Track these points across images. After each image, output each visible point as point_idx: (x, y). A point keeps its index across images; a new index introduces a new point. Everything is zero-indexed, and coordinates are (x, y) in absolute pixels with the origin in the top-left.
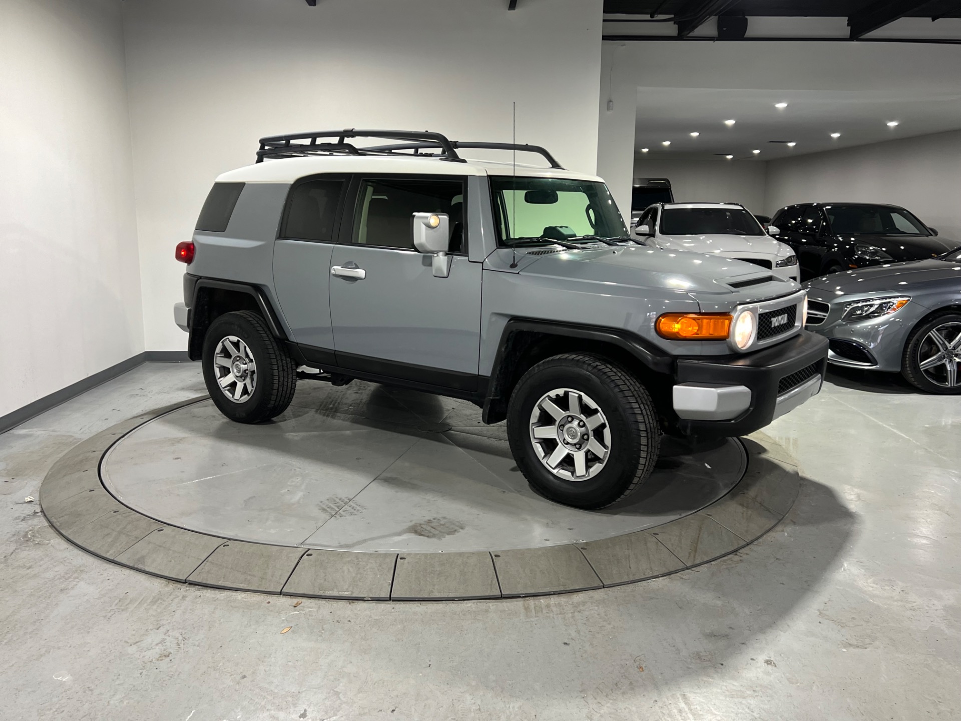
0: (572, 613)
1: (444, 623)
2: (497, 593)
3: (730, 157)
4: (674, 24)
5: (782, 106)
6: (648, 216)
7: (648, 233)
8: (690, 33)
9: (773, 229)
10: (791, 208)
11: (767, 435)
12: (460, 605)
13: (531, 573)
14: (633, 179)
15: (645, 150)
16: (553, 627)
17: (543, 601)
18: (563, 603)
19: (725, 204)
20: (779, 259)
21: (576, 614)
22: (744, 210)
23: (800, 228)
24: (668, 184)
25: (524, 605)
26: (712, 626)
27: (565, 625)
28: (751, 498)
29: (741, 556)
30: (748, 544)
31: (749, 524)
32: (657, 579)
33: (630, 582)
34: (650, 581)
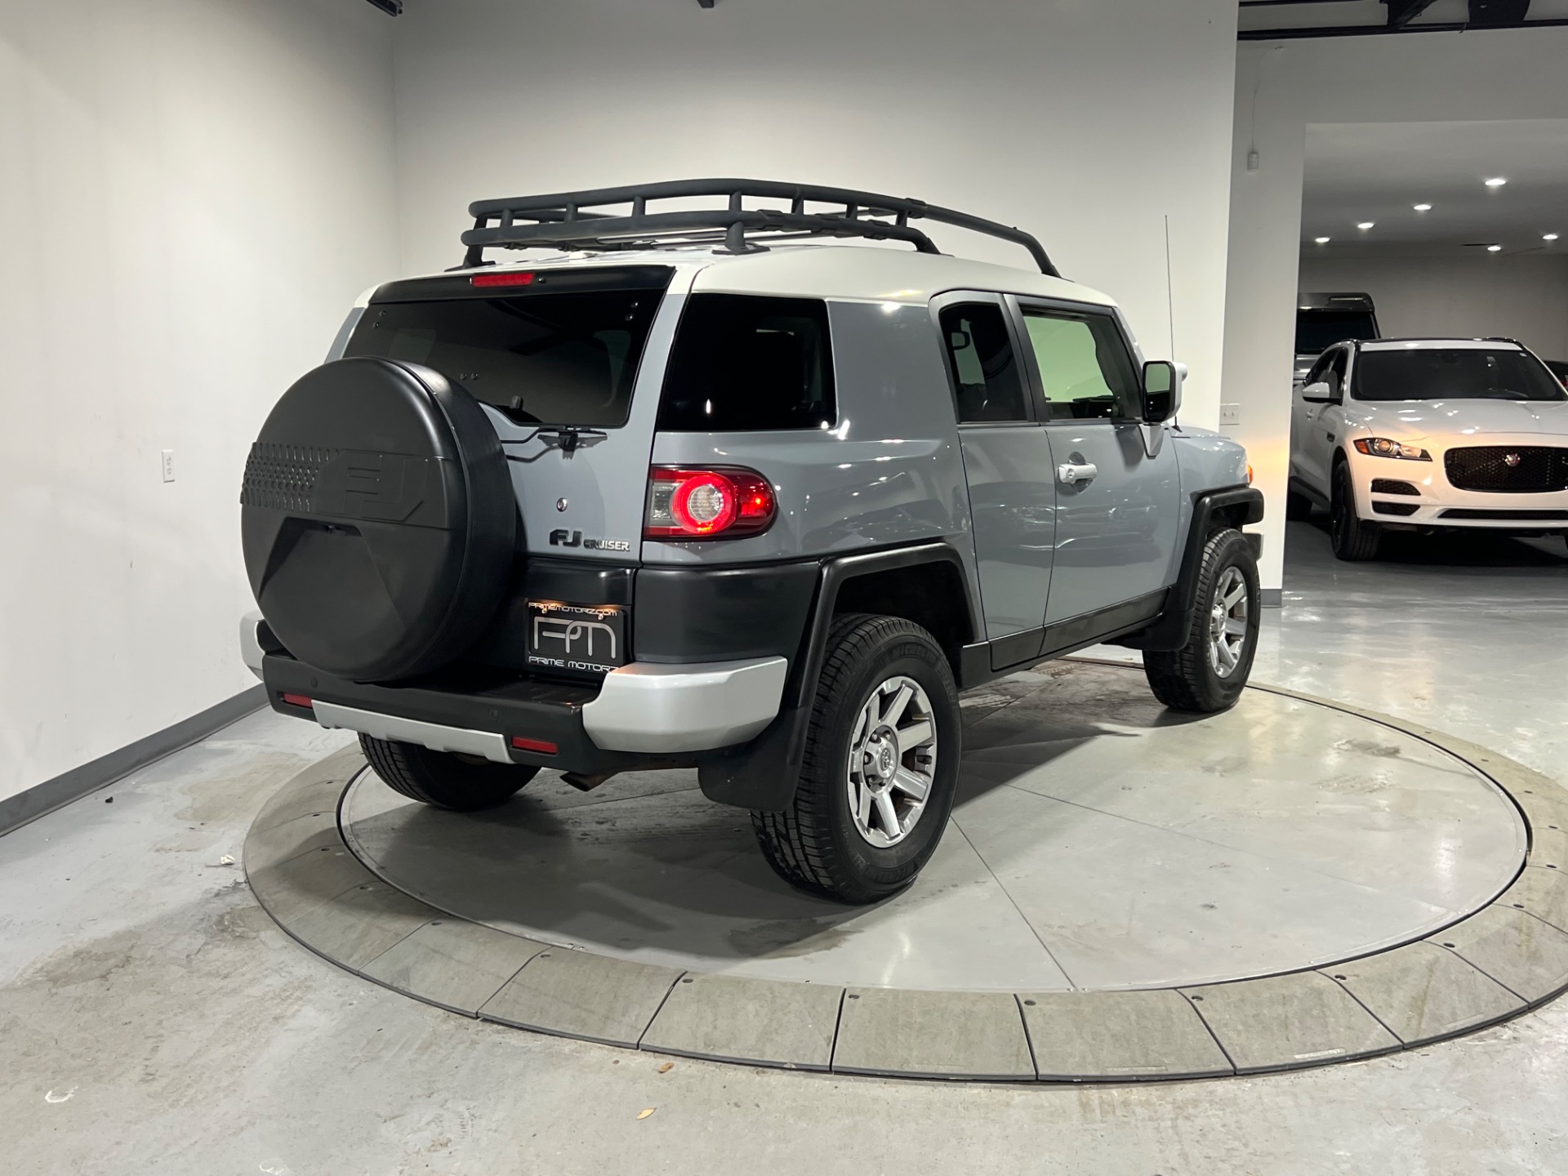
0: (1172, 1119)
1: (929, 1122)
2: (1028, 1070)
3: (1494, 248)
4: (1381, 3)
6: (1328, 364)
7: (1328, 396)
8: (1411, 17)
12: (958, 1089)
13: (1094, 1039)
14: (1299, 294)
15: (1322, 240)
16: (1135, 1144)
17: (1115, 1093)
18: (1155, 1100)
19: (1485, 340)
21: (1180, 1122)
22: (1524, 351)
24: (1368, 304)
25: (1080, 1100)
26: (1454, 1164)
27: (1158, 1142)
28: (1537, 916)
29: (1515, 1030)
30: (1532, 1007)
31: (1533, 968)
32: (1342, 1066)
33: (1287, 1068)
34: (1328, 1069)
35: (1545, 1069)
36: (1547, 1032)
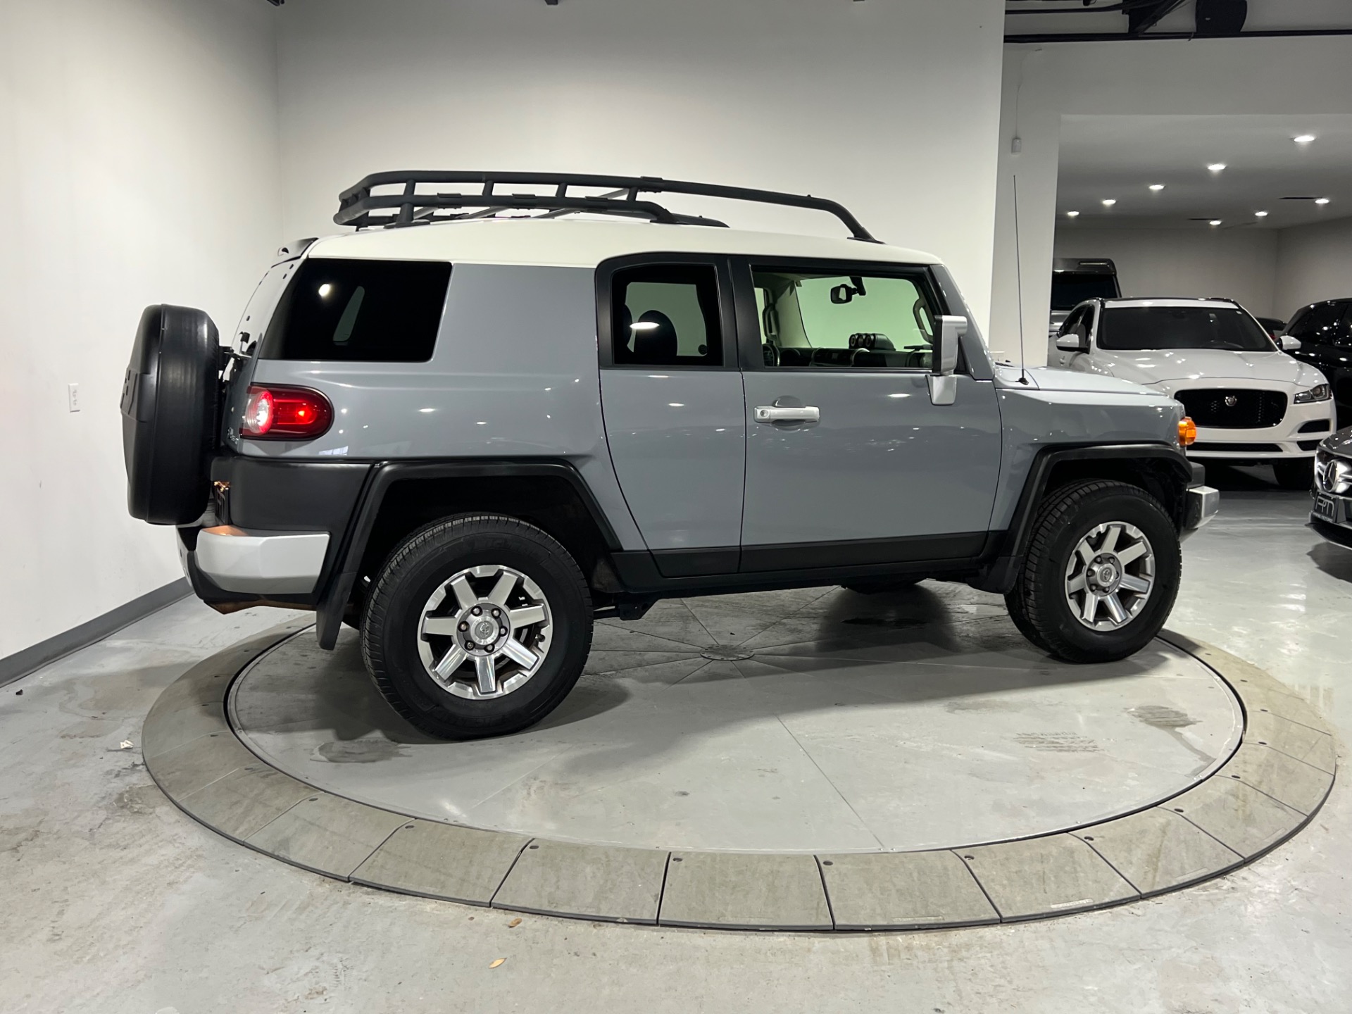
0: (948, 961)
1: (742, 966)
2: (827, 922)
3: (1215, 223)
4: (1123, 13)
5: (1304, 139)
6: (1078, 319)
7: (1077, 346)
8: (1149, 26)
9: (1290, 341)
10: (1322, 306)
11: (1280, 683)
12: (767, 938)
13: (882, 894)
14: (1054, 259)
15: (1073, 214)
16: (917, 983)
17: (900, 938)
18: (934, 945)
19: (1208, 299)
20: (1300, 390)
21: (955, 963)
22: (1240, 309)
23: (1336, 338)
24: (1112, 269)
25: (870, 946)
26: (1184, 996)
27: (937, 980)
28: (1251, 785)
29: (1233, 881)
30: (1246, 862)
31: (1248, 829)
32: (1090, 913)
33: (1045, 916)
34: (1078, 916)
35: (1257, 914)
36: (1260, 883)
